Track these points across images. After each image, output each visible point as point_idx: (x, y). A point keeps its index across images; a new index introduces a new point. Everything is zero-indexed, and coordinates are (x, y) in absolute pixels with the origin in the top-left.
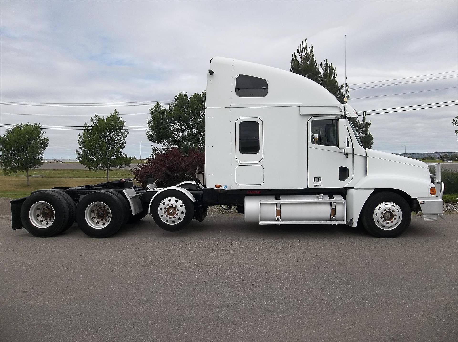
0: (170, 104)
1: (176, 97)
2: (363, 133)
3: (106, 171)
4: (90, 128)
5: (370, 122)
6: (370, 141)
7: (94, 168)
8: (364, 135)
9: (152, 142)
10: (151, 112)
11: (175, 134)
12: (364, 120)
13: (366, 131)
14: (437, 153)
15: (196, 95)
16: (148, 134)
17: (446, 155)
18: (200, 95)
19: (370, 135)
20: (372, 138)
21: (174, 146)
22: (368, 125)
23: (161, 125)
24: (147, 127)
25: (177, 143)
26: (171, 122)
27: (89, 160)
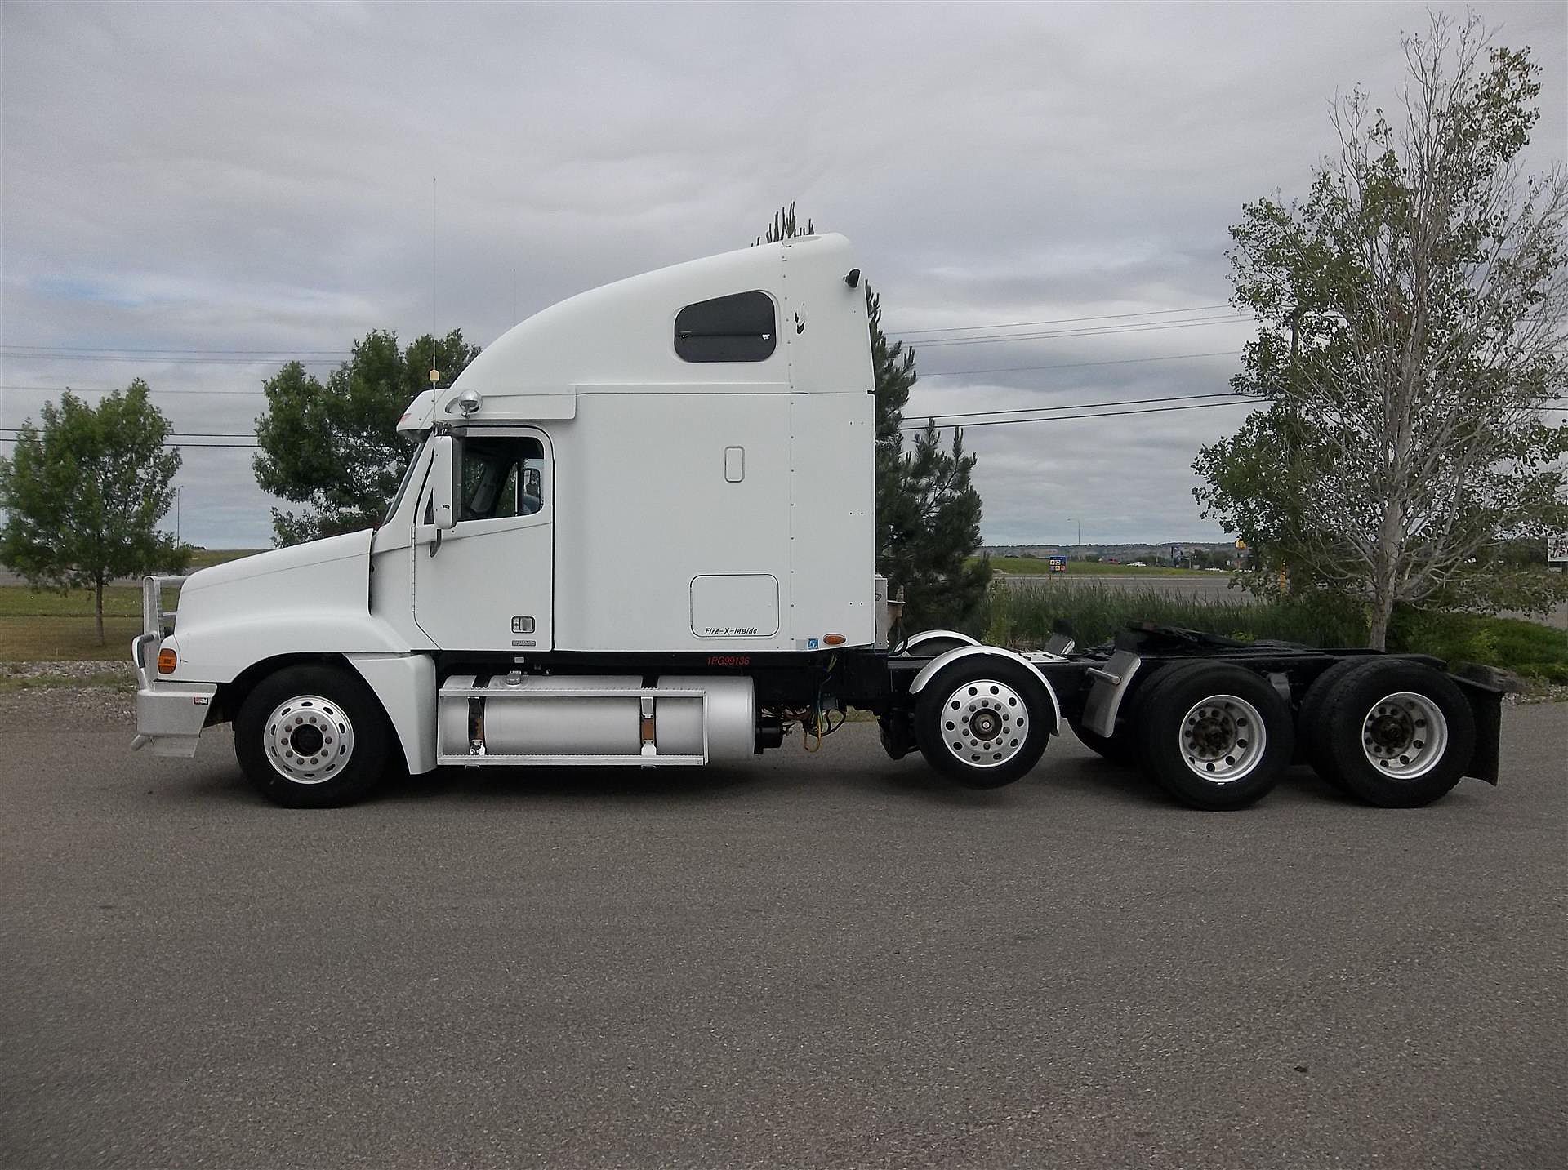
0: (339, 368)
1: (357, 344)
2: (954, 487)
3: (94, 590)
4: (41, 436)
5: (974, 457)
6: (974, 512)
7: (51, 582)
8: (957, 494)
9: (271, 495)
10: (271, 391)
11: (353, 470)
12: (957, 450)
13: (962, 483)
14: (1173, 546)
15: (425, 343)
16: (259, 466)
17: (1198, 553)
18: (439, 345)
19: (973, 492)
20: (979, 503)
21: (349, 510)
22: (968, 464)
23: (306, 434)
24: (255, 441)
25: (357, 501)
26: (340, 428)
27: (30, 551)
